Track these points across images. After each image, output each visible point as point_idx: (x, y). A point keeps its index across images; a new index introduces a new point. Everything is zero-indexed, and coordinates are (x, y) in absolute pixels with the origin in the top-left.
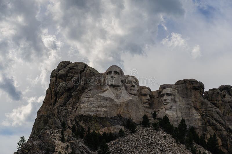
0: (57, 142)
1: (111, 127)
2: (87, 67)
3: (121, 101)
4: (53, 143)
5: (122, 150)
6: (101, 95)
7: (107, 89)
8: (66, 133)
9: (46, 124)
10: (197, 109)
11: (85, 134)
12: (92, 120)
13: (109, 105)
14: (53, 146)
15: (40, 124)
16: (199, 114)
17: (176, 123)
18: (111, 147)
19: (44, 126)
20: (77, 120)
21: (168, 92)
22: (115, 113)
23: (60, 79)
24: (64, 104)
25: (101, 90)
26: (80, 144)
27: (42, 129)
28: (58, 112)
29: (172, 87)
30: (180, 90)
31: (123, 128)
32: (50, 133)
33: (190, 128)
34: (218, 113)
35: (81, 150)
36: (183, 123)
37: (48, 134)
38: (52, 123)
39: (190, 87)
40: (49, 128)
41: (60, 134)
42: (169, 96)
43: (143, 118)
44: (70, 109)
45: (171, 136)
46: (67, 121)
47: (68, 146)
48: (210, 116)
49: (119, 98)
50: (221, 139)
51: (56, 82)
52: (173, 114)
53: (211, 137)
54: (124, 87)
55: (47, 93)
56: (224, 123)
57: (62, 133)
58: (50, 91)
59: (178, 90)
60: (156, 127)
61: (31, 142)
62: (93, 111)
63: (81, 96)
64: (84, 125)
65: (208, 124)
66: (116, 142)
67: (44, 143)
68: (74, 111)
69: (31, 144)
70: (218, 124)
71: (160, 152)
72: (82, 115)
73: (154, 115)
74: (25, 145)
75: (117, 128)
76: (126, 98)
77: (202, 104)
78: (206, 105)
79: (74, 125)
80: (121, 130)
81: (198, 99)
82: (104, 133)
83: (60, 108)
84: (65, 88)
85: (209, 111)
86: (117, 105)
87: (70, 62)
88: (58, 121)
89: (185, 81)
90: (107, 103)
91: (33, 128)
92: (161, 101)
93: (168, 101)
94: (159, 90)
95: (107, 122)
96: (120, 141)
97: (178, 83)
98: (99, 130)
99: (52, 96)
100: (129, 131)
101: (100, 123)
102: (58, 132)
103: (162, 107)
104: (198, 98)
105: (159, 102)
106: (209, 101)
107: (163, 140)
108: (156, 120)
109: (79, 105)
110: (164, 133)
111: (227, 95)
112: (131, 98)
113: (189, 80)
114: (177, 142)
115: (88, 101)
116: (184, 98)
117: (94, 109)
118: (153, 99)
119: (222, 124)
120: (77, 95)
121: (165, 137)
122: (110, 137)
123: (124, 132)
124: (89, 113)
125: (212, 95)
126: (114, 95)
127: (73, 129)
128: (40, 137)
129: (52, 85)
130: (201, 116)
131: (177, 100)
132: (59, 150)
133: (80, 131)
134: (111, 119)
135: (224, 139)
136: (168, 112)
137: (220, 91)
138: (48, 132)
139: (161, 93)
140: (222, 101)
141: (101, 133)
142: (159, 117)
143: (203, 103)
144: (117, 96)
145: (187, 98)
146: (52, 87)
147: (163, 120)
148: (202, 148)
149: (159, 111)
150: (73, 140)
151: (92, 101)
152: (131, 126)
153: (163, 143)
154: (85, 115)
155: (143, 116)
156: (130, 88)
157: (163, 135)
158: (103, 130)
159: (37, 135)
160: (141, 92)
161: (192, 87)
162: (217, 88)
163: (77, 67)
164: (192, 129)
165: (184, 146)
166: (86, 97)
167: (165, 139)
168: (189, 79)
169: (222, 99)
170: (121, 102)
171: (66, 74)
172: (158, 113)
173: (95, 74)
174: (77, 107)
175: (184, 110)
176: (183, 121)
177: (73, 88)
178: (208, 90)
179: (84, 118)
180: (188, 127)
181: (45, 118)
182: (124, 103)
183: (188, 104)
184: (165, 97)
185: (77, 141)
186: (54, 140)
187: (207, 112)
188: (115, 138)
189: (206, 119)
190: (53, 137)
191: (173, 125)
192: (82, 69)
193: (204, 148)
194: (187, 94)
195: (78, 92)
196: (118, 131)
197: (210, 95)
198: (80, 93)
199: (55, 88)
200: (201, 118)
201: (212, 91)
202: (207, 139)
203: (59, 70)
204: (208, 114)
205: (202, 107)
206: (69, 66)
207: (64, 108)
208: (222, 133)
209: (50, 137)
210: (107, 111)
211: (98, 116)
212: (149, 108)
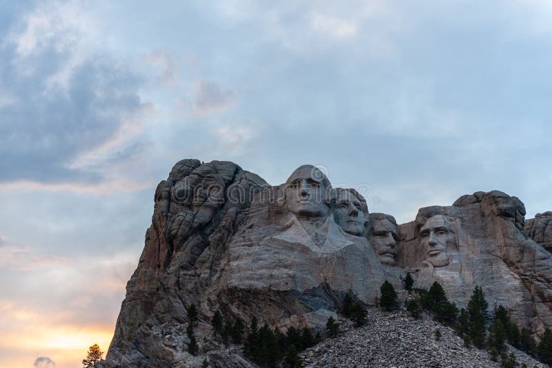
0: (179, 355)
1: (305, 315)
2: (241, 173)
3: (328, 251)
4: (169, 358)
6: (278, 237)
7: (293, 223)
8: (198, 333)
9: (149, 314)
10: (510, 264)
11: (243, 333)
12: (258, 299)
13: (298, 260)
15: (135, 313)
16: (517, 276)
17: (461, 299)
18: (309, 362)
19: (146, 319)
20: (224, 300)
21: (439, 226)
22: (313, 281)
24: (192, 263)
25: (278, 227)
26: (234, 357)
27: (139, 326)
28: (178, 283)
29: (448, 212)
30: (466, 219)
31: (335, 317)
32: (162, 333)
33: (495, 308)
36: (478, 300)
37: (154, 336)
38: (163, 311)
39: (492, 211)
40: (157, 321)
41: (186, 336)
42: (442, 233)
43: (383, 290)
44: (206, 273)
45: (451, 330)
46: (199, 303)
47: (205, 364)
48: (543, 280)
49: (322, 244)
51: (169, 212)
52: (452, 277)
53: (547, 330)
54: (332, 217)
55: (148, 239)
57: (190, 332)
58: (155, 232)
59: (462, 218)
60: (414, 310)
61: (116, 357)
62: (260, 278)
63: (230, 242)
64: (240, 313)
65: (538, 298)
66: (320, 351)
67: (148, 357)
68: (214, 279)
69: (116, 362)
72: (236, 287)
73: (408, 282)
74: (103, 365)
75: (320, 318)
76: (339, 244)
77: (522, 252)
78: (532, 252)
79: (217, 313)
80: (331, 320)
81: (512, 239)
82: (291, 330)
83: (182, 273)
84: (190, 224)
85: (543, 268)
86: (318, 262)
87: (198, 162)
88: (178, 305)
89: (478, 198)
90: (293, 257)
91: (118, 323)
92: (423, 246)
93: (439, 247)
94: (415, 221)
95: (297, 302)
96: (329, 347)
97: (462, 202)
98: (279, 321)
99: (159, 245)
100: (350, 323)
101: (280, 306)
102: (180, 330)
103: (424, 262)
104: (512, 237)
105: (416, 251)
106: (538, 242)
107: (434, 341)
108: (413, 292)
109: (228, 264)
110: (436, 325)
112: (351, 243)
113: (488, 194)
114: (467, 345)
115: (248, 254)
116: (477, 237)
117: (264, 271)
118: (401, 243)
120: (221, 239)
121: (438, 334)
122: (305, 339)
123: (337, 325)
124: (252, 282)
125: (544, 228)
126: (309, 238)
127: (216, 321)
128: (137, 345)
129: (159, 217)
130: (522, 279)
131: (461, 243)
133: (233, 325)
134: (305, 294)
136: (443, 275)
138: (156, 331)
139: (423, 229)
141: (284, 330)
142: (419, 287)
143: (523, 249)
144: (317, 239)
145: (485, 237)
146: (158, 223)
147: (430, 292)
148: (528, 357)
149: (417, 271)
150: (217, 348)
151: (257, 253)
152: (353, 310)
153: (435, 350)
154: (243, 287)
155: (381, 285)
156: (346, 220)
157: (433, 329)
158: (288, 322)
159: (129, 339)
160: (373, 228)
161: (495, 211)
163: (217, 173)
164: (502, 313)
165: (484, 354)
166: (243, 243)
167: (437, 340)
168: (487, 191)
170: (326, 254)
172: (417, 277)
174: (223, 270)
175: (480, 267)
176: (478, 294)
177: (209, 223)
178: (534, 217)
179: (240, 295)
180: (491, 309)
181: (147, 298)
182: (334, 254)
183: (489, 252)
184: (432, 238)
185: (228, 351)
186: (171, 350)
187: (536, 269)
188: (319, 339)
189: (532, 288)
190: (170, 343)
191: (454, 304)
192: (230, 176)
193: (533, 357)
194: (484, 228)
195: (223, 234)
196: (324, 324)
197: (539, 227)
198: (226, 235)
199: (166, 225)
200: (522, 285)
201: (544, 219)
202: (538, 335)
203: (174, 182)
204: (537, 274)
205: (523, 258)
206: (198, 170)
207: (192, 272)
209: (161, 344)
210: (295, 276)
211: (274, 289)
212: (393, 265)
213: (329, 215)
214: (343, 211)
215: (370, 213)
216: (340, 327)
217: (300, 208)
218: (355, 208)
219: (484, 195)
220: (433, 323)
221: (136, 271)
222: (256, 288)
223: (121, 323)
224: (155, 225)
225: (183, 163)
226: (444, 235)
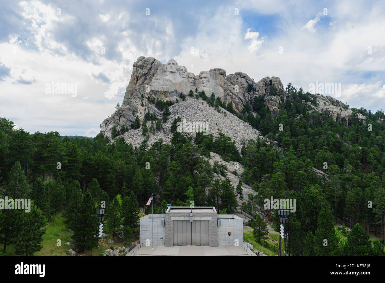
0: (139, 107)
1: (170, 98)
2: (155, 60)
3: (177, 82)
4: (137, 107)
5: (178, 111)
6: (164, 78)
7: (168, 74)
8: (144, 101)
9: (132, 96)
10: (221, 86)
11: (155, 101)
12: (159, 93)
13: (169, 84)
14: (137, 109)
15: (128, 96)
16: (223, 89)
17: (209, 95)
18: (171, 109)
20: (151, 93)
21: (205, 76)
22: (173, 89)
23: (139, 68)
24: (143, 84)
25: (165, 75)
26: (153, 107)
27: (129, 99)
28: (139, 88)
32: (135, 101)
35: (154, 111)
36: (213, 95)
37: (133, 102)
38: (135, 95)
39: (218, 73)
40: (134, 98)
43: (190, 92)
45: (206, 102)
46: (144, 94)
47: (146, 109)
48: (229, 91)
49: (175, 80)
50: (235, 104)
51: (137, 70)
52: (207, 89)
53: (229, 103)
54: (178, 73)
55: (131, 77)
57: (142, 101)
58: (133, 75)
60: (197, 97)
62: (160, 88)
63: (152, 78)
64: (155, 96)
65: (227, 95)
66: (174, 106)
67: (131, 107)
69: (123, 108)
70: (233, 95)
73: (197, 90)
74: (120, 108)
75: (174, 98)
76: (180, 80)
77: (225, 84)
78: (227, 84)
79: (149, 96)
80: (177, 99)
81: (222, 80)
83: (140, 86)
84: (142, 73)
86: (174, 84)
87: (145, 57)
88: (139, 94)
89: (215, 70)
90: (168, 83)
92: (201, 81)
93: (205, 82)
95: (169, 94)
96: (176, 105)
97: (211, 71)
98: (164, 99)
99: (134, 78)
100: (182, 100)
101: (164, 95)
102: (139, 100)
105: (199, 83)
106: (229, 81)
107: (201, 105)
108: (197, 93)
111: (239, 78)
112: (183, 80)
114: (209, 106)
115: (157, 82)
116: (214, 80)
117: (160, 86)
119: (236, 95)
120: (150, 78)
121: (203, 103)
122: (170, 104)
123: (178, 100)
124: (158, 89)
125: (231, 78)
126: (172, 78)
127: (148, 99)
128: (128, 104)
129: (134, 71)
132: (141, 111)
133: (153, 99)
135: (237, 104)
137: (235, 76)
138: (133, 100)
139: (201, 77)
142: (199, 92)
144: (174, 78)
145: (216, 80)
146: (134, 73)
147: (201, 93)
149: (199, 87)
150: (148, 105)
151: (159, 82)
152: (182, 97)
153: (202, 107)
156: (182, 74)
159: (127, 102)
160: (188, 76)
162: (234, 73)
163: (149, 60)
164: (218, 98)
165: (213, 108)
166: (155, 79)
168: (217, 68)
169: (237, 80)
171: (143, 65)
172: (199, 89)
175: (214, 87)
176: (213, 93)
177: (147, 73)
178: (228, 75)
180: (216, 97)
181: (131, 92)
183: (216, 83)
184: (203, 79)
185: (151, 106)
186: (137, 105)
188: (174, 103)
189: (226, 93)
190: (137, 103)
191: (207, 96)
192: (153, 61)
193: (225, 109)
194: (216, 77)
196: (175, 100)
197: (229, 78)
198: (151, 76)
199: (136, 74)
200: (224, 92)
201: (231, 76)
202: (227, 104)
203: (138, 62)
204: (228, 89)
206: (144, 59)
207: (143, 86)
208: (235, 100)
209: (134, 103)
210: (168, 88)
211: (163, 91)
212: (193, 86)
214: (181, 72)
217: (170, 70)
218: (184, 71)
219: (216, 69)
220: (202, 100)
221: (129, 85)
223: (125, 98)
224: (133, 73)
225: (141, 57)
226: (206, 79)
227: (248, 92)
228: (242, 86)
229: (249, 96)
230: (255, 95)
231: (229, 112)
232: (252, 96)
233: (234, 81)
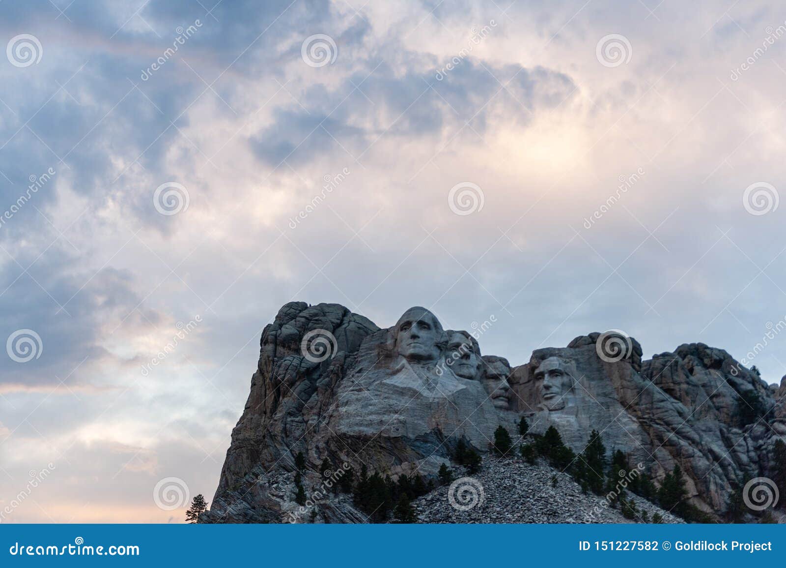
0: (286, 505)
1: (417, 462)
2: (349, 315)
3: (439, 395)
4: (276, 508)
5: (450, 517)
6: (387, 381)
7: (403, 367)
8: (306, 482)
9: (256, 462)
10: (629, 408)
11: (352, 481)
12: (368, 446)
13: (409, 405)
15: (240, 462)
16: (635, 419)
18: (421, 511)
19: (252, 467)
20: (333, 447)
21: (554, 368)
22: (425, 427)
23: (284, 346)
24: (299, 410)
25: (388, 371)
26: (344, 507)
27: (245, 475)
28: (285, 430)
29: (563, 354)
30: (581, 360)
31: (448, 463)
32: (269, 482)
33: (613, 453)
34: (680, 414)
36: (596, 446)
37: (261, 486)
38: (269, 458)
40: (263, 470)
41: (293, 485)
42: (557, 376)
43: (497, 435)
44: (313, 420)
45: (568, 476)
46: (307, 450)
47: (314, 514)
48: (662, 423)
49: (434, 388)
50: (693, 479)
51: (275, 356)
52: (568, 421)
53: (668, 476)
54: (443, 361)
55: (253, 385)
56: (696, 437)
57: (297, 481)
58: (261, 378)
59: (577, 360)
60: (529, 456)
61: (222, 508)
62: (370, 424)
63: (339, 387)
65: (656, 442)
66: (432, 500)
67: (254, 508)
68: (322, 425)
69: (220, 513)
70: (683, 442)
71: (546, 518)
72: (345, 434)
73: (523, 427)
74: (208, 517)
75: (432, 465)
76: (451, 388)
77: (640, 394)
78: (649, 393)
79: (325, 461)
80: (443, 467)
81: (629, 381)
82: (403, 478)
83: (289, 419)
84: (297, 368)
85: (659, 411)
86: (429, 406)
87: (306, 304)
88: (286, 454)
89: (594, 339)
90: (403, 402)
91: (223, 472)
92: (538, 388)
93: (555, 389)
94: (529, 363)
95: (408, 449)
96: (442, 495)
97: (576, 343)
98: (390, 469)
99: (266, 390)
100: (463, 469)
101: (391, 453)
102: (288, 479)
103: (539, 406)
104: (628, 378)
105: (531, 395)
106: (656, 384)
107: (550, 488)
108: (528, 437)
109: (336, 410)
110: (552, 471)
111: (698, 369)
112: (464, 387)
114: (584, 492)
115: (357, 400)
116: (593, 379)
117: (374, 417)
118: (515, 386)
119: (693, 442)
120: (328, 385)
121: (554, 480)
122: (417, 487)
123: (451, 472)
124: (361, 428)
125: (663, 369)
126: (420, 381)
127: (325, 470)
128: (242, 495)
129: (266, 363)
130: (640, 422)
134: (416, 440)
135: (701, 479)
136: (557, 418)
137: (680, 360)
138: (262, 480)
139: (537, 371)
140: (688, 383)
141: (395, 478)
142: (534, 432)
143: (641, 391)
145: (601, 379)
146: (264, 369)
147: (545, 437)
148: (649, 504)
149: (532, 415)
151: (366, 399)
152: (466, 457)
153: (552, 496)
154: (352, 434)
155: (494, 430)
156: (458, 363)
157: (550, 475)
158: (400, 469)
159: (235, 489)
160: (485, 371)
162: (672, 350)
163: (325, 315)
164: (620, 458)
166: (351, 388)
167: (554, 486)
168: (601, 331)
169: (688, 377)
170: (438, 398)
171: (300, 336)
172: (532, 420)
173: (370, 332)
174: (331, 416)
175: (597, 410)
176: (595, 437)
177: (317, 367)
178: (651, 358)
179: (350, 441)
180: (608, 453)
181: (253, 446)
182: (445, 398)
183: (605, 395)
184: (547, 380)
185: (337, 500)
186: (278, 500)
187: (654, 411)
188: (430, 487)
189: (651, 432)
190: (277, 493)
191: (571, 449)
192: (338, 319)
193: (654, 503)
194: (600, 370)
195: (331, 379)
196: (436, 471)
197: (657, 368)
198: (334, 378)
199: (273, 370)
200: (640, 428)
201: (661, 360)
202: (658, 481)
203: (281, 326)
204: (656, 417)
205: (640, 400)
206: (305, 313)
207: (299, 418)
208: (694, 463)
209: (268, 494)
210: (405, 422)
211: (384, 435)
212: (507, 409)
213: (440, 358)
215: (482, 355)
216: (453, 474)
217: (411, 351)
219: (598, 336)
220: (549, 468)
221: (242, 419)
222: (366, 435)
223: (226, 473)
224: (261, 370)
225: (290, 305)
226: (559, 378)
227: (742, 426)
228: (715, 400)
229: (750, 442)
230: (775, 438)
231: (672, 517)
232: (761, 442)
233: (679, 384)
